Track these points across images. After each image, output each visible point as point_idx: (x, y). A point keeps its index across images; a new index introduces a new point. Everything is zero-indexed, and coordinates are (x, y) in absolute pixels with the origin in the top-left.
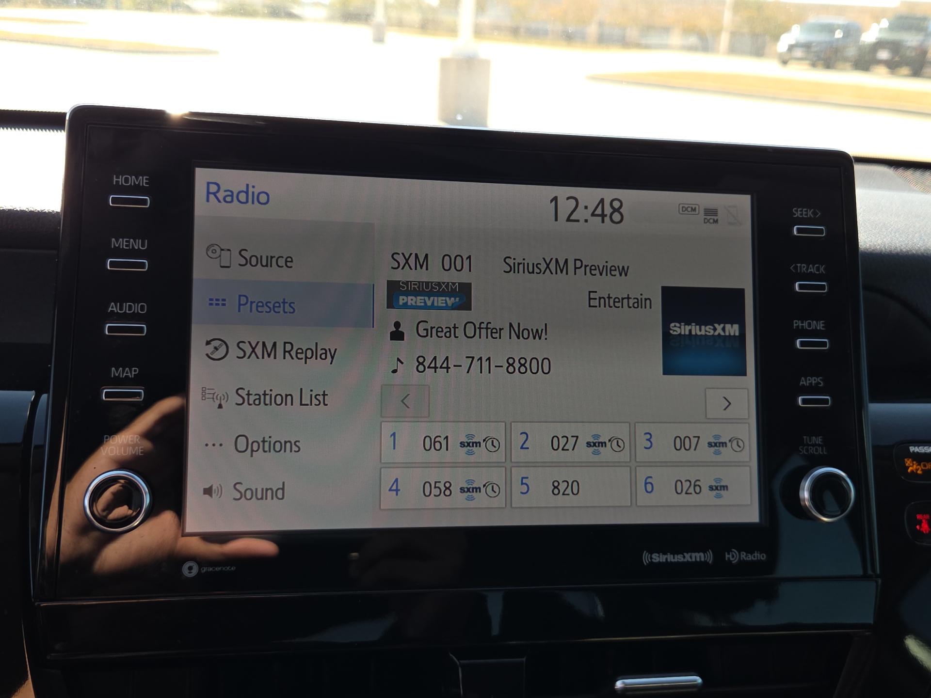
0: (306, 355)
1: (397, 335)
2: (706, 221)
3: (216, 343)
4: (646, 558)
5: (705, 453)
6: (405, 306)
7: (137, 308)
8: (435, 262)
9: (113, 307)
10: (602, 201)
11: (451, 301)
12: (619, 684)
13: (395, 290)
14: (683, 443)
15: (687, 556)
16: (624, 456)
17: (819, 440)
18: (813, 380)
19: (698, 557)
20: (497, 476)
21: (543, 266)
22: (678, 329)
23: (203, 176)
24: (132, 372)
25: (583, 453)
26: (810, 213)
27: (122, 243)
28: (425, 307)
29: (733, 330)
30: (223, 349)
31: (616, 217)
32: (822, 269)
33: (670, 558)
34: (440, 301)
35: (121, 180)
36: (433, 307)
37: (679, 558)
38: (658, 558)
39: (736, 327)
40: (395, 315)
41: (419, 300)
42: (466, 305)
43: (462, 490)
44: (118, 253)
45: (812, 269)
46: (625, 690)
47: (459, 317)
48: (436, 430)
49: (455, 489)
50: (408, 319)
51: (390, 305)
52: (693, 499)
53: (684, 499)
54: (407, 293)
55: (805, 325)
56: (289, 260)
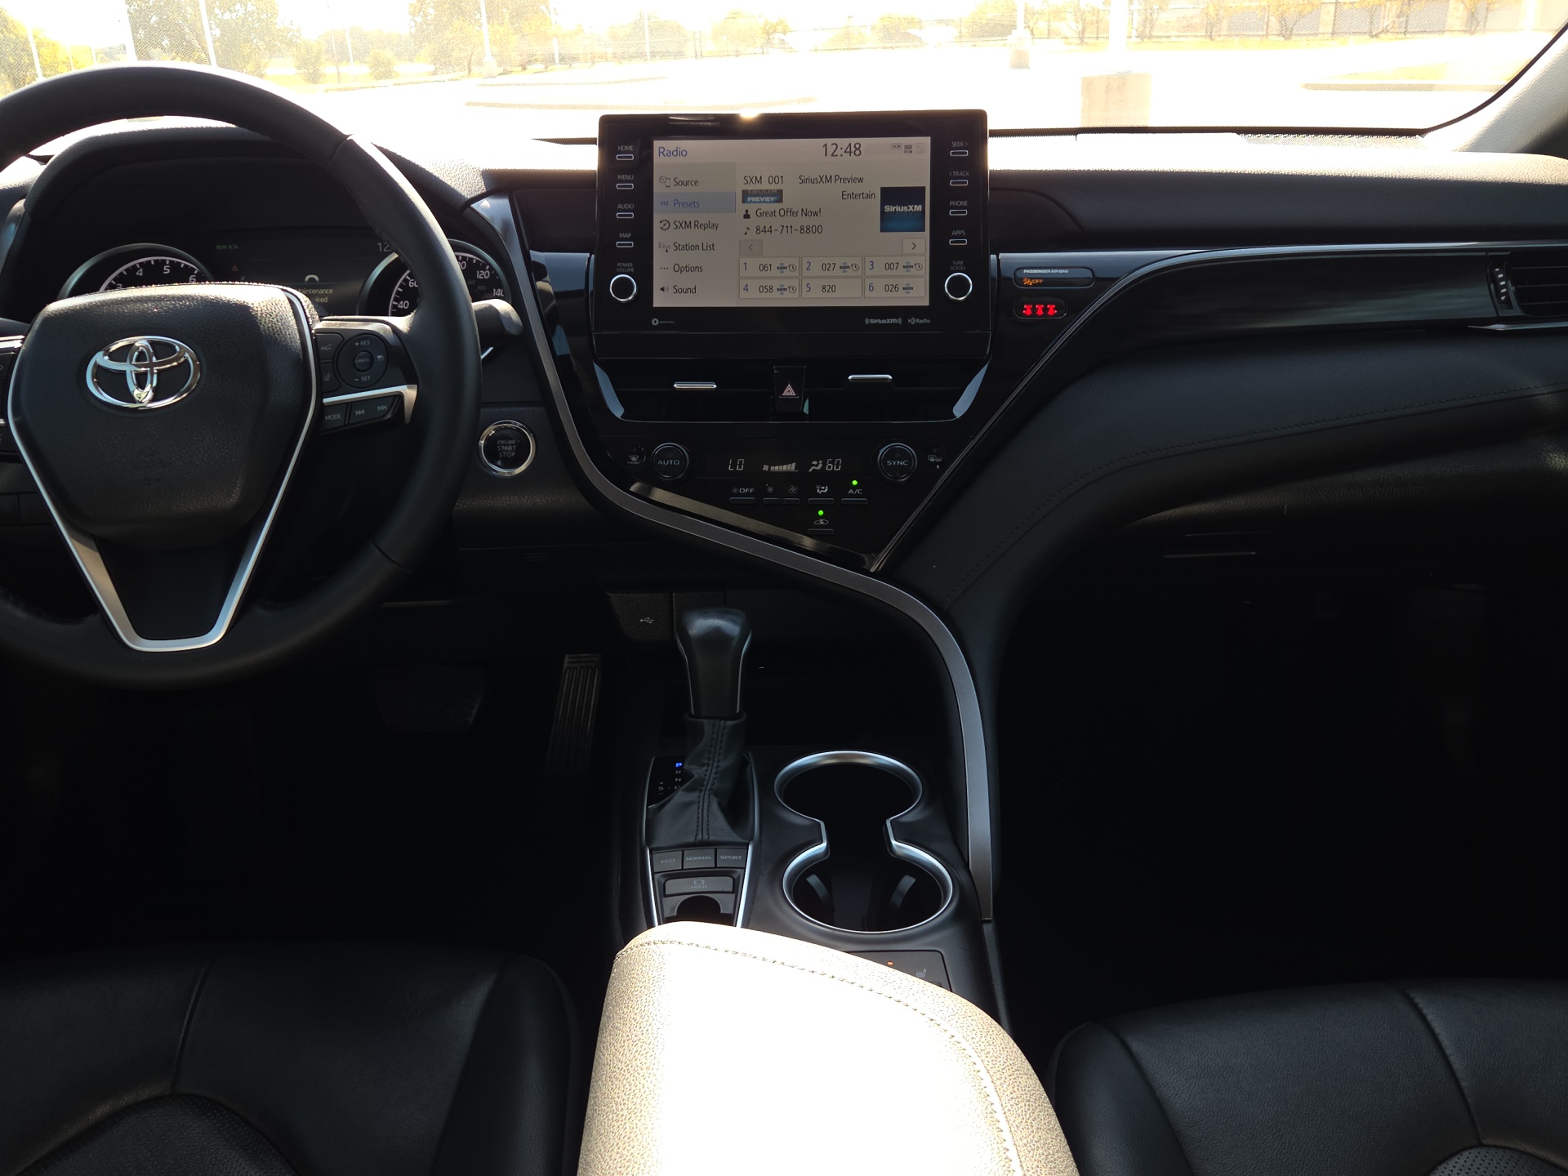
0: (705, 227)
1: (747, 216)
2: (906, 152)
3: (665, 222)
4: (867, 321)
5: (901, 271)
6: (751, 202)
7: (630, 206)
8: (765, 179)
9: (620, 206)
10: (850, 145)
11: (772, 199)
12: (850, 377)
13: (745, 194)
14: (889, 266)
15: (888, 320)
16: (859, 273)
17: (962, 263)
18: (960, 232)
19: (894, 321)
20: (795, 283)
21: (819, 179)
22: (888, 208)
23: (657, 144)
24: (628, 235)
25: (838, 272)
26: (962, 144)
27: (623, 177)
28: (760, 202)
29: (918, 208)
30: (668, 224)
31: (857, 153)
32: (967, 174)
33: (879, 321)
34: (767, 199)
35: (622, 148)
36: (764, 202)
37: (884, 321)
38: (873, 321)
39: (920, 206)
40: (747, 206)
41: (757, 199)
42: (780, 200)
43: (778, 290)
44: (621, 181)
45: (962, 174)
46: (852, 379)
47: (777, 206)
48: (764, 261)
49: (775, 289)
50: (752, 208)
51: (744, 202)
52: (894, 294)
53: (889, 294)
54: (752, 196)
55: (957, 203)
56: (696, 182)
